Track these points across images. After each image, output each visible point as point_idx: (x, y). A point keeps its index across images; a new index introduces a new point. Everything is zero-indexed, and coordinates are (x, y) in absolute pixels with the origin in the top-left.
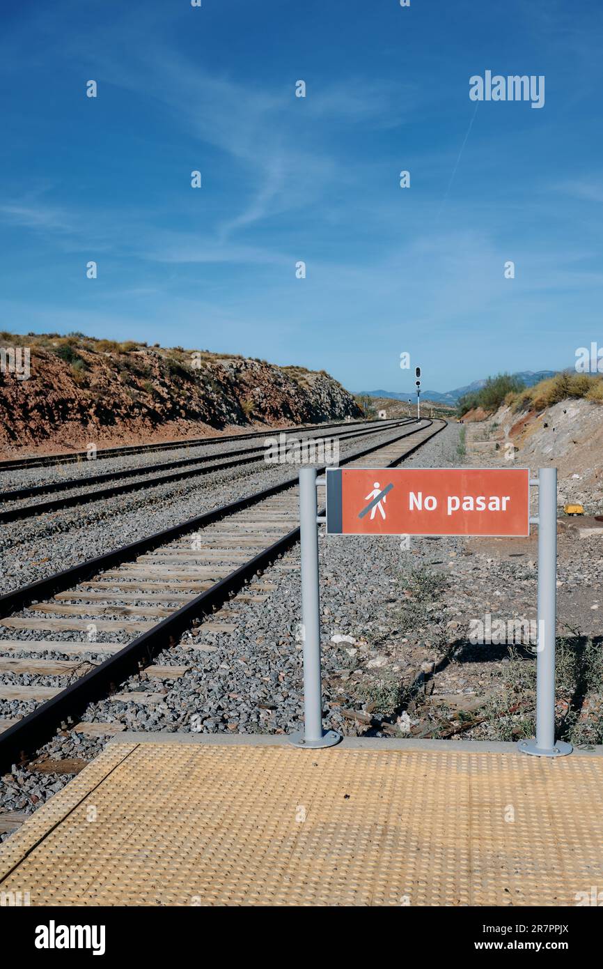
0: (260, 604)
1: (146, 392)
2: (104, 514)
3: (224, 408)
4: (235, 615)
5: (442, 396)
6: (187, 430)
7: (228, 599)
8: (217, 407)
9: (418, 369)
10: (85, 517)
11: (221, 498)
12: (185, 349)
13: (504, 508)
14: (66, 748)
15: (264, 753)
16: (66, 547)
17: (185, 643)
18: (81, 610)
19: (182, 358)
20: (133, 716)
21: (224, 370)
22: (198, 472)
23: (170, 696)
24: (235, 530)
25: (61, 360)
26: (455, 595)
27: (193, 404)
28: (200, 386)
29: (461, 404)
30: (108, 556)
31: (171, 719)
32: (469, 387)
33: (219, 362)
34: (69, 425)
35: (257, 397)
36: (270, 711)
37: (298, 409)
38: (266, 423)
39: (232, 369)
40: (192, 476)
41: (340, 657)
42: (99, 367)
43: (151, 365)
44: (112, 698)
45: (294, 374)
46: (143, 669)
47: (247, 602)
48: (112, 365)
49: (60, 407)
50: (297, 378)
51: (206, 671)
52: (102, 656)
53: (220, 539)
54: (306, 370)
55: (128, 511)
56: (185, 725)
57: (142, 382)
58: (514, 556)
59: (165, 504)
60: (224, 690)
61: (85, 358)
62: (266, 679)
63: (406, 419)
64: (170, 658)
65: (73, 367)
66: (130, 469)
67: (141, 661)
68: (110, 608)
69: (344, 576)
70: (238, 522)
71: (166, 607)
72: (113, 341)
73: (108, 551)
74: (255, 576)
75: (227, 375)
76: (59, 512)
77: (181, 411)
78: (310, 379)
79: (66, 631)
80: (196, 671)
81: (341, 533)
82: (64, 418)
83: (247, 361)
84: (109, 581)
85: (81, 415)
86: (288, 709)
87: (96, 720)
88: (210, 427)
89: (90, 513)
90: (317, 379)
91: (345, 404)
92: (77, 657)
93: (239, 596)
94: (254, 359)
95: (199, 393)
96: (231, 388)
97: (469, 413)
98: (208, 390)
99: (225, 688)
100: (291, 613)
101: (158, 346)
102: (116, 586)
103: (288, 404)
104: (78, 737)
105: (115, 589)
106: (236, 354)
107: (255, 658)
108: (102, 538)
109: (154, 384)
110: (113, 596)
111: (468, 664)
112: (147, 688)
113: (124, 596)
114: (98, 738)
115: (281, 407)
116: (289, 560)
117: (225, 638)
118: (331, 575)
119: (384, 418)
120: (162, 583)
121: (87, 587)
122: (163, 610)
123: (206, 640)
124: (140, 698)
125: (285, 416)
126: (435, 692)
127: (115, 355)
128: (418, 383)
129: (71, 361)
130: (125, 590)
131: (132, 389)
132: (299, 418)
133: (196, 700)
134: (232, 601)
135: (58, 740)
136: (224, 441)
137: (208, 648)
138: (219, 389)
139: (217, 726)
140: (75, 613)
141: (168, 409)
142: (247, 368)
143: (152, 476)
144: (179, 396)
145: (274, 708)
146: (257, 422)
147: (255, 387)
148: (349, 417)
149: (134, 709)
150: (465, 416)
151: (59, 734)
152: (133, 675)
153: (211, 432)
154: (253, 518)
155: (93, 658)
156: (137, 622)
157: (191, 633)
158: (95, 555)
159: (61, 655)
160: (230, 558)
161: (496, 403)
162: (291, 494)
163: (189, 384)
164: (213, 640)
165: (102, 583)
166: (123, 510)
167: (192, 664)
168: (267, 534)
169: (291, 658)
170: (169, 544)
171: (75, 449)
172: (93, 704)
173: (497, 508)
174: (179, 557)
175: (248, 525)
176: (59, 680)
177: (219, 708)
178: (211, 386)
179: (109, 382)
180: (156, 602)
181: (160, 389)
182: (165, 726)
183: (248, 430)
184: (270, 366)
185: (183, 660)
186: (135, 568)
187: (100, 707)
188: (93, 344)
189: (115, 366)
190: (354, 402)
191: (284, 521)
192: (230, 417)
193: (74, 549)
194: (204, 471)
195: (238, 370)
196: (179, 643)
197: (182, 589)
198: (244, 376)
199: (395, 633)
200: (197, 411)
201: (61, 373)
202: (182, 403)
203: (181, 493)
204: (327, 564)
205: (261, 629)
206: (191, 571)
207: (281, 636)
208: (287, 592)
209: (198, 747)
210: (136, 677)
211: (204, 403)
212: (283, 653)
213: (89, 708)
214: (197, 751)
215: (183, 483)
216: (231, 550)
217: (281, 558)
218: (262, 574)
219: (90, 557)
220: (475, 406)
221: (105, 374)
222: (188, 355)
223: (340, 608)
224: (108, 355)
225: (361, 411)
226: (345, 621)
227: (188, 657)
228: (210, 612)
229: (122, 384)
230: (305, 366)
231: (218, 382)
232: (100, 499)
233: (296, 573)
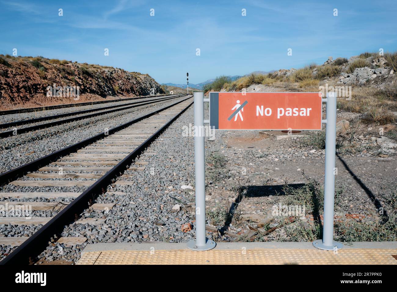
0: (142, 171)
1: (72, 81)
2: (58, 132)
3: (106, 89)
4: (131, 177)
5: (195, 86)
6: (90, 98)
7: (126, 169)
8: (103, 88)
9: (188, 73)
10: (50, 133)
11: (111, 125)
12: (88, 64)
13: (308, 115)
14: (55, 254)
15: (176, 255)
16: (42, 146)
17: (109, 191)
18: (53, 176)
19: (87, 68)
20: (90, 232)
21: (106, 73)
22: (99, 114)
23: (108, 220)
24: (121, 138)
25: (34, 67)
26: (232, 165)
27: (93, 87)
28: (95, 79)
29: (205, 88)
30: (63, 150)
31: (112, 234)
32: (206, 82)
33: (104, 69)
34: (38, 95)
35: (120, 84)
36: (163, 227)
37: (137, 90)
38: (124, 95)
39: (109, 73)
40: (96, 116)
41: (187, 196)
42: (51, 70)
43: (74, 70)
44: (77, 222)
45: (135, 75)
46: (91, 206)
47: (135, 170)
48: (57, 70)
49: (34, 87)
50: (136, 77)
51: (123, 206)
52: (67, 199)
53: (115, 142)
54: (140, 74)
55: (70, 130)
56: (121, 237)
57: (70, 77)
58: (250, 148)
59: (86, 127)
60: (135, 215)
61: (45, 66)
62: (155, 209)
63: (182, 94)
64: (103, 199)
65: (39, 70)
66: (67, 113)
67: (89, 201)
68: (68, 175)
69: (178, 158)
70: (121, 134)
71: (96, 174)
72: (57, 59)
73: (63, 148)
74: (136, 158)
75: (107, 75)
76: (37, 131)
77: (88, 90)
78: (142, 77)
79: (46, 187)
80: (118, 206)
81: (218, 129)
82: (36, 92)
83: (116, 69)
84: (65, 162)
85: (44, 91)
86: (171, 224)
87: (69, 235)
88: (100, 97)
89: (52, 131)
90: (145, 77)
91: (157, 88)
92: (54, 200)
93: (131, 168)
94: (118, 68)
95: (95, 82)
96: (109, 80)
97: (208, 92)
98: (99, 81)
99: (136, 214)
100: (158, 175)
101: (76, 62)
102: (69, 164)
103: (133, 88)
104: (61, 246)
105: (69, 165)
106: (111, 66)
107: (147, 198)
108: (59, 142)
109: (76, 78)
110: (69, 168)
111: (252, 198)
112: (94, 216)
113: (74, 169)
114: (73, 246)
115: (130, 89)
116: (150, 150)
117: (129, 188)
118: (172, 157)
119: (173, 94)
120: (91, 162)
121: (55, 165)
122: (95, 175)
123: (120, 189)
124: (92, 222)
125: (132, 93)
126: (241, 213)
127: (58, 66)
128: (188, 79)
129: (38, 67)
130: (74, 166)
131: (66, 80)
132: (138, 94)
133: (123, 222)
134: (128, 170)
135: (50, 249)
136: (107, 103)
137: (121, 194)
138: (104, 80)
139: (138, 236)
140: (50, 178)
141: (82, 89)
142: (115, 72)
143: (78, 116)
144: (87, 83)
145: (164, 225)
146: (120, 95)
147: (119, 80)
148: (158, 93)
149: (90, 228)
150: (207, 93)
151: (50, 245)
152: (86, 209)
153: (101, 99)
154: (127, 133)
155: (63, 201)
156: (82, 181)
157: (112, 186)
158: (57, 150)
159: (45, 199)
160: (123, 150)
161: (219, 88)
162: (142, 123)
163: (91, 78)
164: (124, 189)
165: (62, 163)
166: (67, 130)
167: (115, 202)
168: (136, 140)
169: (164, 197)
170: (92, 144)
171: (41, 105)
172: (67, 226)
173: (305, 115)
174: (98, 150)
175: (127, 136)
176: (46, 213)
177: (136, 226)
178: (100, 79)
179: (56, 77)
180: (90, 171)
181: (78, 80)
182: (110, 238)
183: (117, 98)
184: (125, 71)
185: (110, 200)
186: (77, 155)
187: (71, 228)
188: (48, 61)
189: (58, 70)
190: (160, 87)
191: (142, 134)
192: (109, 93)
193: (46, 147)
194: (102, 114)
195: (112, 73)
196: (106, 191)
197: (102, 165)
198: (114, 75)
199: (211, 184)
200: (95, 90)
201: (34, 73)
202: (88, 86)
203: (93, 123)
204: (169, 152)
205: (146, 183)
206: (104, 156)
207: (156, 187)
208: (153, 165)
209: (136, 253)
210: (88, 210)
211: (97, 87)
212: (159, 195)
213: (65, 229)
214: (136, 255)
215: (93, 119)
216: (121, 147)
217: (146, 150)
218: (139, 157)
219: (54, 151)
220: (210, 89)
221: (54, 73)
222: (90, 66)
223: (180, 172)
224: (55, 65)
225: (163, 91)
226: (184, 179)
227: (112, 199)
228: (119, 175)
229: (62, 78)
230: (139, 72)
231: (103, 78)
232: (56, 125)
233: (155, 156)
